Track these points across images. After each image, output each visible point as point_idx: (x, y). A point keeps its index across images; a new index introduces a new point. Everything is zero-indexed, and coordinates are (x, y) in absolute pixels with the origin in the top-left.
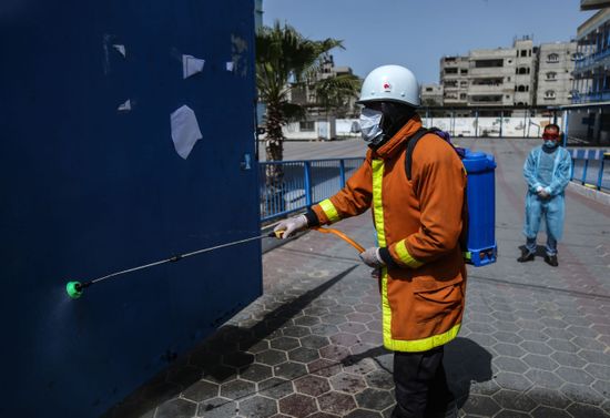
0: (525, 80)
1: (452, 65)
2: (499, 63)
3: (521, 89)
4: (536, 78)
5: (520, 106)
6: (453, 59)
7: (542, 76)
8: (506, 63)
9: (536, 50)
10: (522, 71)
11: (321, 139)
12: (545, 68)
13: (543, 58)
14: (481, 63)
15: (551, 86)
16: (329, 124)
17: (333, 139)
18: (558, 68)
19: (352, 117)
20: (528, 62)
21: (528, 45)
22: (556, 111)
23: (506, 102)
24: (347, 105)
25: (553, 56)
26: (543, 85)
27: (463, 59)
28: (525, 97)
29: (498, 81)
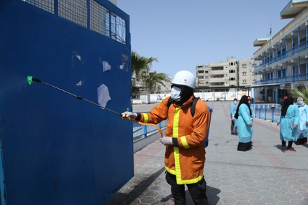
0: (234, 75)
1: (201, 69)
2: (222, 68)
3: (232, 79)
4: (238, 74)
5: (232, 87)
6: (201, 67)
7: (240, 74)
8: (225, 68)
9: (237, 62)
10: (232, 71)
11: (143, 103)
12: (241, 70)
13: (240, 66)
14: (214, 68)
15: (244, 78)
16: (147, 97)
17: (149, 103)
18: (247, 70)
19: (157, 93)
20: (234, 67)
21: (234, 61)
22: (248, 89)
23: (226, 85)
24: (155, 88)
25: (244, 65)
26: (242, 78)
27: (206, 67)
28: (234, 83)
29: (222, 76)
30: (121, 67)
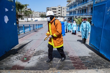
1: (48, 9)
2: (56, 9)
3: (59, 13)
4: (61, 12)
5: (59, 16)
6: (48, 8)
7: (62, 12)
8: (57, 9)
9: (61, 7)
10: (59, 11)
11: (25, 21)
12: (63, 10)
13: (62, 9)
14: (53, 9)
15: (63, 13)
16: (27, 19)
17: (28, 21)
18: (64, 10)
19: (31, 17)
20: (60, 9)
21: (60, 7)
22: (64, 17)
23: (57, 15)
24: (30, 15)
25: (64, 8)
26: (62, 13)
27: (50, 8)
28: (60, 15)
29: (56, 12)
30: (12, 10)
